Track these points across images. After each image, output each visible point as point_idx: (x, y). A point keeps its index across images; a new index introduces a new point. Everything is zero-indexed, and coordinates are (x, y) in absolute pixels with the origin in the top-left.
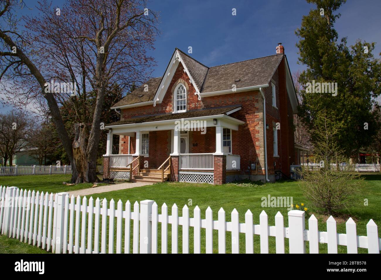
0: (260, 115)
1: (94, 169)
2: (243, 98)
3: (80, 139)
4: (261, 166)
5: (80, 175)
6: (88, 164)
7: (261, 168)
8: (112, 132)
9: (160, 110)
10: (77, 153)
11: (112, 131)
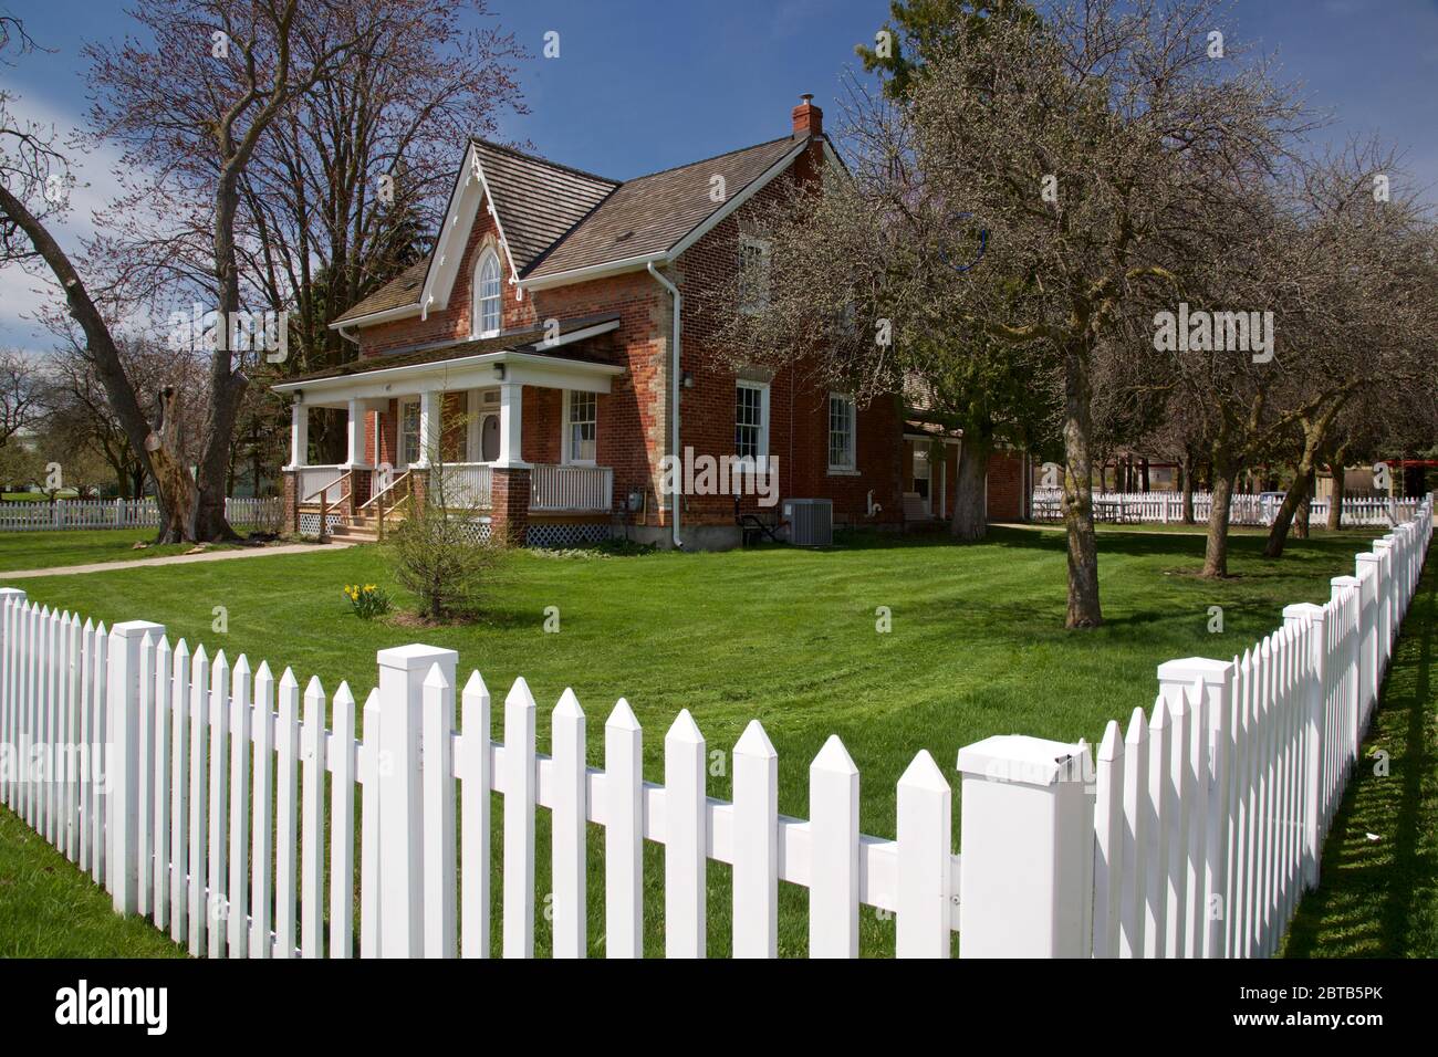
0: (660, 343)
1: (218, 507)
2: (623, 291)
3: (167, 428)
4: (656, 501)
5: (173, 524)
6: (199, 493)
7: (657, 505)
8: (301, 401)
9: (444, 331)
10: (160, 465)
11: (302, 397)
